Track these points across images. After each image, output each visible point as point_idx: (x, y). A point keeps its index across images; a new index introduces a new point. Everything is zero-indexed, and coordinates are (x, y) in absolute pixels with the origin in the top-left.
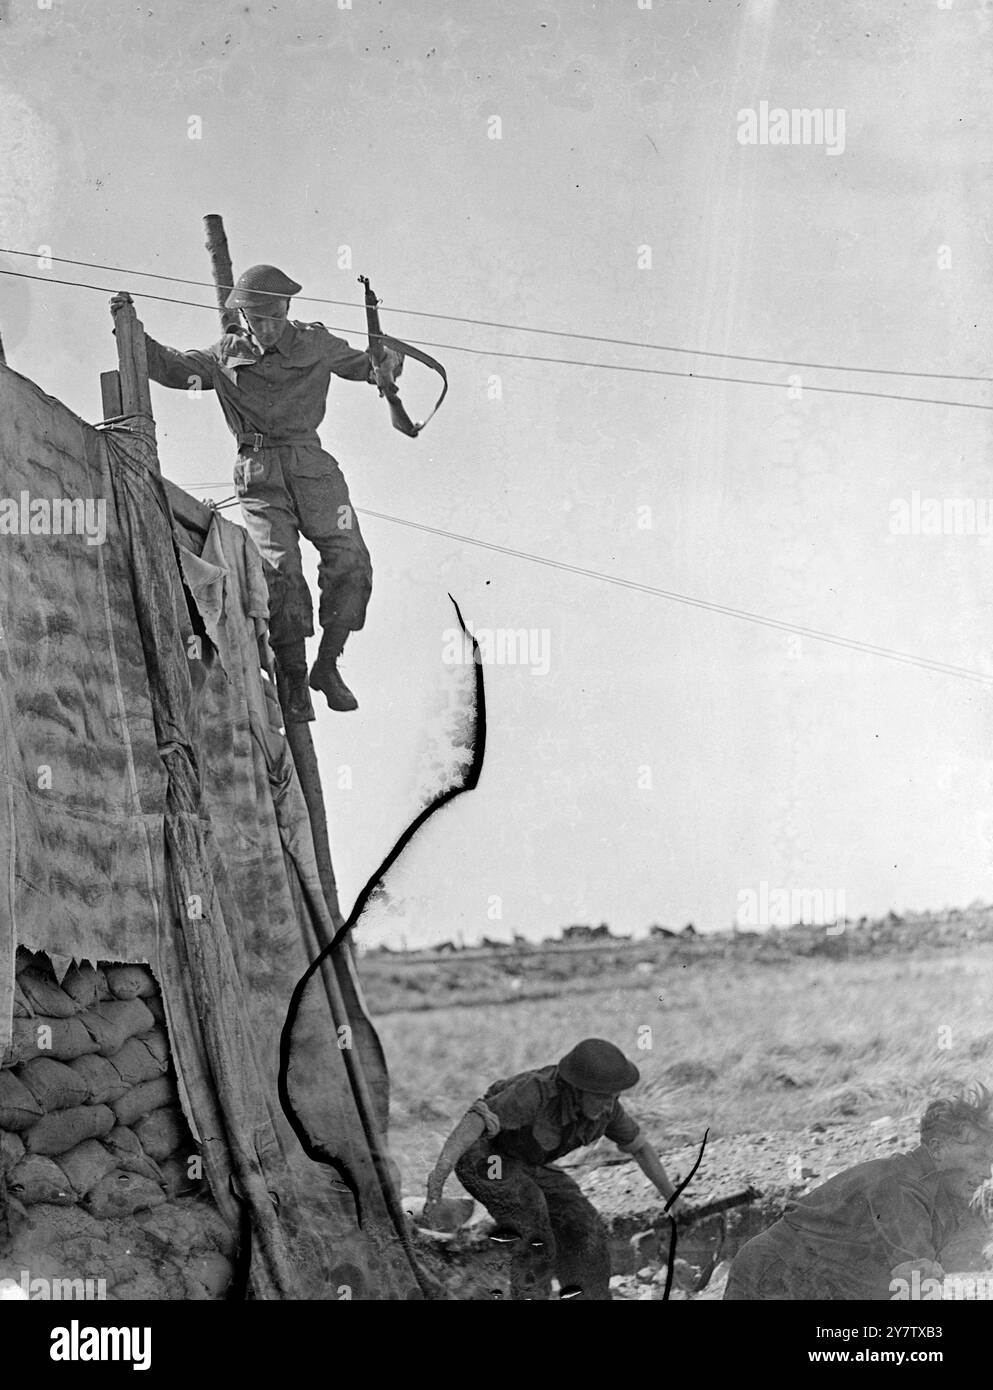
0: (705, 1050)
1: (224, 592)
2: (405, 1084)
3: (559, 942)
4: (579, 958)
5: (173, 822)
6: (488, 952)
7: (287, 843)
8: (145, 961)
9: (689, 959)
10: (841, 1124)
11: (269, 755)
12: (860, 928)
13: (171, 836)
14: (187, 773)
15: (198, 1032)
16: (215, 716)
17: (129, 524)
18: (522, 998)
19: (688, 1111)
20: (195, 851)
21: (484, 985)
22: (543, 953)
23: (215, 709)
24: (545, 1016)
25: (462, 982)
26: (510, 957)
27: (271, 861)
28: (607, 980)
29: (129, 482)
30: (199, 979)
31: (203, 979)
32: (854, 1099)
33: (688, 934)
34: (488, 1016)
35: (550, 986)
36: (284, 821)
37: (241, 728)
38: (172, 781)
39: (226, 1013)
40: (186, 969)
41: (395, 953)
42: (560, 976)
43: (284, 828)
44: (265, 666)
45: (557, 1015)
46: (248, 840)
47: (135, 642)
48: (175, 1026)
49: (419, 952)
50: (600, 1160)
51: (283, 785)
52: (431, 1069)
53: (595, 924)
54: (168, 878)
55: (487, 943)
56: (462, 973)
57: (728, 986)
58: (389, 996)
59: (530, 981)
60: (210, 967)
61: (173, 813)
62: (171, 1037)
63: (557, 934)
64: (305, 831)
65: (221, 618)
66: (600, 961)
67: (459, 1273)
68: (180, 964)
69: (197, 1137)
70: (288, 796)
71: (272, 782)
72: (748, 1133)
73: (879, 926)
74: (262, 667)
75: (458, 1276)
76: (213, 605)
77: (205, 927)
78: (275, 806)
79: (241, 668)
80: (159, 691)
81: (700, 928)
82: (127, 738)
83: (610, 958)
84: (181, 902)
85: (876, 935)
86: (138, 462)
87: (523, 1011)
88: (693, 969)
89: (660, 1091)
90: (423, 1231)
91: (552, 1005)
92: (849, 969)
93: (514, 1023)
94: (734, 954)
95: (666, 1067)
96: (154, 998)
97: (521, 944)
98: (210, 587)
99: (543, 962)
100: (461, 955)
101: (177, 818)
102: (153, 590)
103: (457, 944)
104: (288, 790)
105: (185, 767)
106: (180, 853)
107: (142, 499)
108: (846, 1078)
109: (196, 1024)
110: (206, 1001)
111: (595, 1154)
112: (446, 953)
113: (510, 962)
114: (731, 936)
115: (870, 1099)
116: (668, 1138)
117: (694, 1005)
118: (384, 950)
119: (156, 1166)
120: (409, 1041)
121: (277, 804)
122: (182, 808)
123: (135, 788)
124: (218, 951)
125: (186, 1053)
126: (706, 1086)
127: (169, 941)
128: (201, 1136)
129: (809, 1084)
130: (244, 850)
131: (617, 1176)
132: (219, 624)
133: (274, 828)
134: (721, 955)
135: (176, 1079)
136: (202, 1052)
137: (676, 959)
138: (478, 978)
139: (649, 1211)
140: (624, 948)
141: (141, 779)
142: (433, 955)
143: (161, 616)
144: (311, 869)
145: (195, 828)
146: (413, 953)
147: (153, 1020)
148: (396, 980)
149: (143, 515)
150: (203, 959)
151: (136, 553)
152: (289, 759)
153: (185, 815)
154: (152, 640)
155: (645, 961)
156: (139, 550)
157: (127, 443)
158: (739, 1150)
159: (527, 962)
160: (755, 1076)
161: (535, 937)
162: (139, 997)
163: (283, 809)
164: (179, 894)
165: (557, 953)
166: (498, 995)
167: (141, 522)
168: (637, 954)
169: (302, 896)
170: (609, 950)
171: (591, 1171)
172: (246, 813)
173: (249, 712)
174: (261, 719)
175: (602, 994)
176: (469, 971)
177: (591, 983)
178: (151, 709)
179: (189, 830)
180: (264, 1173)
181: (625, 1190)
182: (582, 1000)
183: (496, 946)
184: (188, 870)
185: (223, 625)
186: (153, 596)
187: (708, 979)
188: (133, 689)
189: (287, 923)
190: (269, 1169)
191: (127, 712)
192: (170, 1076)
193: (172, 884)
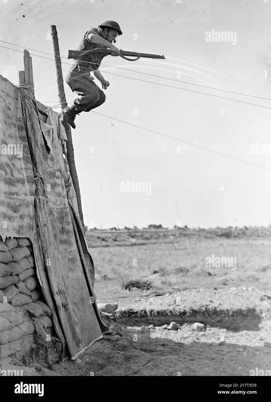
0: (186, 264)
1: (53, 132)
2: (99, 269)
3: (147, 229)
4: (153, 234)
5: (37, 199)
6: (126, 231)
7: (70, 203)
8: (28, 237)
9: (185, 235)
10: (222, 288)
11: (65, 178)
12: (236, 230)
13: (36, 202)
14: (41, 185)
15: (42, 256)
16: (51, 167)
17: (26, 114)
18: (136, 244)
19: (180, 281)
20: (43, 207)
21: (124, 240)
22: (142, 232)
23: (51, 165)
24: (142, 250)
25: (118, 239)
26: (133, 233)
27: (66, 208)
28: (161, 240)
29: (26, 103)
30: (44, 242)
31: (45, 242)
32: (227, 280)
33: (185, 228)
34: (126, 249)
35: (144, 241)
36: (69, 197)
37: (58, 171)
38: (37, 187)
39: (51, 251)
40: (40, 239)
41: (98, 230)
42: (147, 239)
43: (69, 199)
44: (64, 153)
45: (146, 250)
46: (60, 202)
47: (27, 148)
48: (36, 254)
49: (106, 230)
50: (154, 294)
51: (69, 187)
52: (108, 265)
53: (158, 224)
54: (35, 214)
55: (126, 228)
56: (118, 236)
57: (196, 244)
58: (97, 242)
59: (138, 239)
60: (47, 239)
61: (37, 196)
62: (35, 257)
63: (147, 227)
64: (75, 200)
65: (52, 140)
66: (159, 235)
67: (113, 324)
68: (38, 237)
69: (41, 285)
70: (70, 190)
71: (66, 186)
72: (196, 289)
73: (241, 230)
74: (63, 153)
75: (113, 325)
76: (50, 137)
77: (45, 228)
78: (67, 193)
79: (57, 154)
80: (33, 162)
81: (189, 227)
82: (25, 175)
83: (162, 234)
84: (39, 221)
85: (240, 232)
86: (29, 97)
87: (135, 248)
88: (186, 238)
89: (172, 275)
90: (103, 313)
91: (144, 247)
92: (231, 241)
93: (133, 252)
94: (198, 235)
95: (175, 268)
96: (30, 247)
97: (136, 229)
98: (49, 131)
99: (142, 235)
100: (118, 231)
101: (38, 198)
102: (32, 133)
103: (117, 228)
104: (70, 188)
105: (41, 183)
106: (39, 207)
107: (30, 107)
108: (225, 274)
109: (42, 254)
110: (45, 248)
111: (153, 293)
112: (114, 230)
113: (132, 234)
114: (198, 229)
115: (231, 281)
116: (174, 289)
117: (186, 249)
118: (95, 229)
119: (30, 292)
120: (102, 256)
121: (67, 192)
122: (40, 195)
123: (28, 189)
124: (49, 235)
125: (39, 262)
126: (186, 274)
127: (35, 231)
128: (42, 284)
129: (215, 275)
130: (59, 205)
131: (158, 299)
132: (51, 142)
133: (66, 199)
134: (194, 235)
135: (36, 269)
136: (43, 261)
137: (181, 235)
138: (123, 238)
139: (167, 310)
140: (166, 231)
141: (29, 186)
142: (110, 231)
143: (34, 141)
144: (76, 210)
145: (43, 200)
146: (104, 230)
147: (30, 252)
148: (99, 238)
149: (30, 112)
150: (45, 236)
151: (28, 122)
152: (71, 180)
153: (40, 197)
154: (32, 148)
155: (172, 235)
156: (29, 122)
157: (26, 92)
158: (193, 293)
159: (137, 234)
160: (200, 272)
161: (140, 227)
162: (26, 246)
163: (69, 194)
164: (38, 218)
165: (147, 232)
166: (128, 243)
167: (29, 114)
168: (170, 233)
169: (73, 218)
170: (161, 232)
171: (151, 297)
172: (59, 195)
173: (60, 166)
174: (63, 169)
175: (159, 244)
176: (120, 236)
177: (156, 241)
178: (32, 167)
179: (41, 201)
180: (60, 295)
181: (160, 304)
182: (152, 246)
183: (128, 229)
184: (41, 212)
185: (53, 142)
186: (32, 135)
187: (190, 242)
188: (26, 162)
189: (70, 226)
190: (61, 294)
191: (25, 168)
192: (34, 268)
193: (36, 216)
